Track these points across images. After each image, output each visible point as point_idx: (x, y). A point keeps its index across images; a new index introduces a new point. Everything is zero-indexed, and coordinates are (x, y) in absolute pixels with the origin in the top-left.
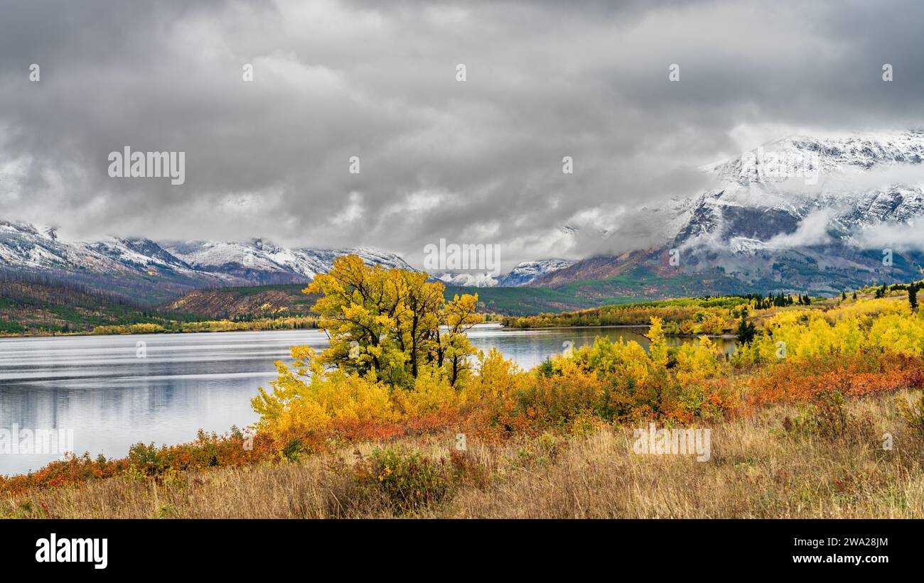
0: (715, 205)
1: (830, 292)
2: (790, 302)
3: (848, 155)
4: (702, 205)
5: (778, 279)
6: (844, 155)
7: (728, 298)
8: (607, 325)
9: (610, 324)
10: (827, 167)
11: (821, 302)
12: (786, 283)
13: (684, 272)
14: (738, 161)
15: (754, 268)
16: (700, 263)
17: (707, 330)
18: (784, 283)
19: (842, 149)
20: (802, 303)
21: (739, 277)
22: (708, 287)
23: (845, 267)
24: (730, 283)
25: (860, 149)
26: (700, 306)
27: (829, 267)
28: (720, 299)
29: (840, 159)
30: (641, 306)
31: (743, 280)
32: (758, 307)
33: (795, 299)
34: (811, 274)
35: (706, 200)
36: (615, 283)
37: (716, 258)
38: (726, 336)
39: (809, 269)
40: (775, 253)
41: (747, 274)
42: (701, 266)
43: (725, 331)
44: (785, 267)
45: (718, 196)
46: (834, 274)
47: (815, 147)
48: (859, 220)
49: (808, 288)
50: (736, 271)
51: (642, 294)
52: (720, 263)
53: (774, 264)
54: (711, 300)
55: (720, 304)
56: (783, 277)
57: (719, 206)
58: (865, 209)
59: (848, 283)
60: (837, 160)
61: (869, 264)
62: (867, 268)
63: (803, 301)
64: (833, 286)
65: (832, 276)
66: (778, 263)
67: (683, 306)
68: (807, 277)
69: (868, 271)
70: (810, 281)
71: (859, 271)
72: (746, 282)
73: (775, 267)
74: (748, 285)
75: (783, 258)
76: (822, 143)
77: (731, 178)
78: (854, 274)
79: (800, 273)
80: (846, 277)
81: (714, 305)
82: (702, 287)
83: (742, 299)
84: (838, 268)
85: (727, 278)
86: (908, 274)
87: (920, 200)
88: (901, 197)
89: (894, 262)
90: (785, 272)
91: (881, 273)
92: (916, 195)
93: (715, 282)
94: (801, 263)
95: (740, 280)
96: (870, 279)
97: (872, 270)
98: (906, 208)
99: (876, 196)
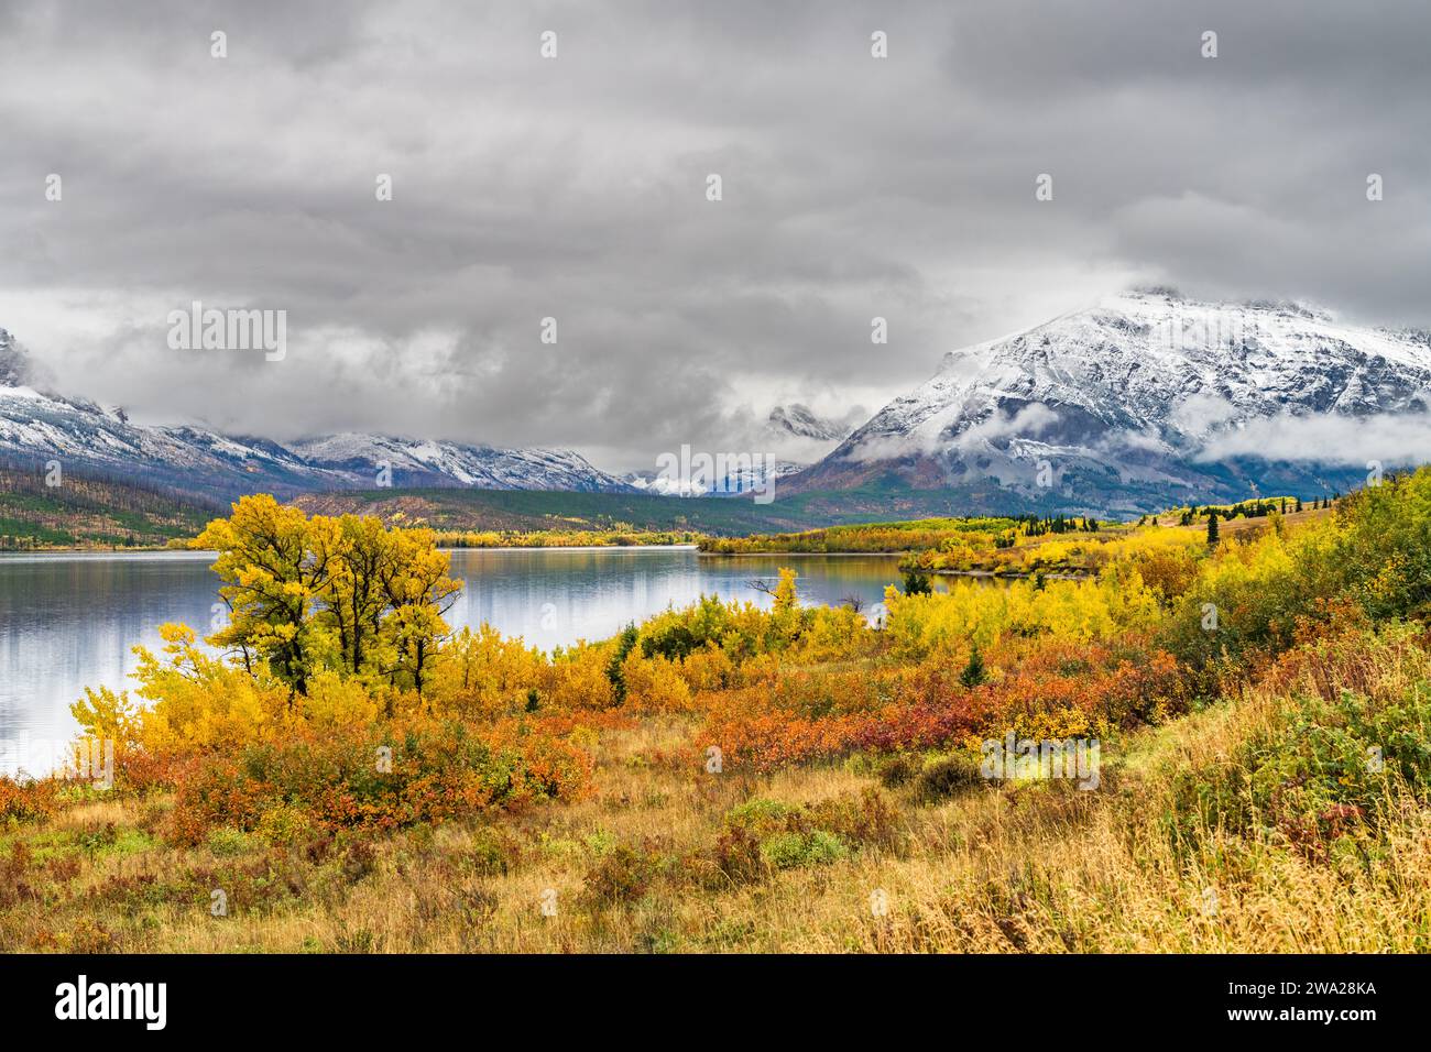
0: (989, 396)
1: (1134, 513)
2: (1073, 526)
4: (972, 396)
5: (1068, 493)
7: (994, 520)
8: (835, 552)
9: (839, 550)
10: (1136, 350)
11: (1114, 527)
13: (948, 482)
14: (1021, 339)
16: (969, 470)
17: (952, 564)
18: (1076, 499)
20: (1087, 529)
21: (1018, 490)
22: (979, 504)
23: (1156, 481)
24: (1005, 498)
26: (956, 529)
27: (1135, 479)
28: (983, 522)
30: (881, 528)
31: (1022, 494)
32: (1030, 533)
33: (1079, 523)
34: (1112, 489)
35: (978, 390)
36: (856, 494)
37: (988, 465)
38: (975, 573)
39: (1110, 482)
40: (1064, 461)
41: (1029, 487)
42: (970, 475)
43: (974, 567)
44: (1078, 479)
45: (993, 385)
46: (1141, 489)
47: (1121, 324)
49: (1108, 507)
50: (1015, 482)
51: (892, 509)
52: (994, 471)
53: (1065, 475)
54: (972, 522)
55: (984, 527)
56: (1073, 491)
57: (995, 398)
59: (1159, 501)
60: (1150, 341)
61: (1186, 478)
62: (1183, 483)
63: (1088, 526)
64: (1139, 506)
65: (1137, 491)
66: (1069, 473)
67: (935, 529)
68: (1106, 493)
69: (1184, 487)
70: (1110, 498)
71: (1173, 486)
72: (1026, 498)
73: (1066, 478)
74: (1027, 502)
75: (1077, 469)
76: (1131, 319)
77: (1011, 361)
78: (1166, 490)
79: (1097, 487)
80: (1157, 493)
81: (975, 528)
82: (970, 503)
83: (1012, 521)
84: (1146, 481)
85: (1003, 491)
86: (1235, 491)
87: (1254, 395)
88: (1230, 391)
89: (1218, 475)
90: (1078, 485)
91: (1200, 488)
92: (1249, 389)
93: (988, 496)
94: (1099, 474)
95: (1019, 495)
96: (1187, 496)
97: (1190, 485)
98: (1236, 406)
99: (1198, 389)
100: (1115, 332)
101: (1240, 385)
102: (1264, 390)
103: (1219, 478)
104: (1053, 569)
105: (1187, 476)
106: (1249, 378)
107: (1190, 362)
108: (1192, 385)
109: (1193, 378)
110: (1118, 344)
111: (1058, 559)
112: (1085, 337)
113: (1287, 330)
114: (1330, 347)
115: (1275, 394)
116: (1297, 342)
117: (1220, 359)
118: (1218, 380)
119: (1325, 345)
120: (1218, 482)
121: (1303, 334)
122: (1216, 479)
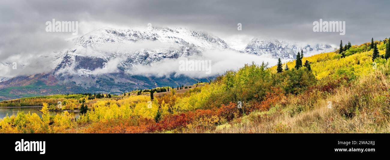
0: (72, 55)
1: (119, 93)
2: (103, 96)
3: (128, 36)
4: (67, 55)
5: (98, 87)
6: (126, 36)
7: (77, 95)
8: (24, 106)
9: (25, 106)
10: (119, 41)
11: (116, 97)
12: (101, 89)
13: (58, 83)
14: (83, 37)
15: (88, 82)
16: (66, 79)
17: (68, 109)
18: (100, 89)
19: (125, 34)
20: (107, 97)
22: (69, 90)
23: (126, 82)
24: (78, 88)
25: (133, 34)
26: (65, 98)
27: (119, 82)
28: (73, 95)
29: (125, 38)
30: (39, 98)
31: (83, 87)
32: (89, 99)
33: (105, 96)
34: (112, 85)
35: (69, 53)
36: (28, 88)
37: (72, 78)
38: (76, 111)
39: (111, 83)
40: (97, 76)
41: (85, 85)
42: (66, 81)
43: (75, 109)
44: (101, 82)
45: (74, 51)
46: (121, 85)
47: (115, 33)
48: (132, 63)
49: (110, 91)
50: (81, 83)
51: (40, 93)
52: (74, 80)
53: (97, 81)
54: (69, 96)
55: (74, 97)
56: (100, 86)
57: (74, 56)
58: (134, 59)
59: (127, 89)
60: (124, 38)
61: (135, 81)
62: (134, 83)
63: (108, 96)
64: (120, 90)
65: (120, 86)
66: (98, 80)
67: (58, 98)
68: (110, 86)
69: (135, 84)
70: (111, 88)
71: (131, 84)
72: (84, 88)
73: (97, 82)
74: (86, 89)
75: (101, 78)
76: (118, 31)
77: (79, 44)
78: (129, 85)
79: (107, 85)
80: (126, 86)
81: (71, 98)
82: (66, 90)
83: (83, 95)
84: (123, 82)
85: (77, 86)
86: (150, 85)
87: (156, 55)
88: (148, 54)
89: (145, 80)
90: (101, 84)
91: (140, 85)
92: (154, 54)
93: (72, 88)
94: (108, 80)
95: (82, 87)
96: (135, 87)
97: (136, 84)
98: (150, 59)
99: (139, 54)
100: (113, 35)
101: (151, 52)
102: (159, 54)
103: (145, 81)
106: (154, 50)
110: (113, 39)
112: (103, 36)
113: (165, 35)
114: (178, 41)
115: (162, 55)
116: (169, 39)
119: (177, 40)
120: (145, 83)
121: (170, 37)
122: (144, 82)
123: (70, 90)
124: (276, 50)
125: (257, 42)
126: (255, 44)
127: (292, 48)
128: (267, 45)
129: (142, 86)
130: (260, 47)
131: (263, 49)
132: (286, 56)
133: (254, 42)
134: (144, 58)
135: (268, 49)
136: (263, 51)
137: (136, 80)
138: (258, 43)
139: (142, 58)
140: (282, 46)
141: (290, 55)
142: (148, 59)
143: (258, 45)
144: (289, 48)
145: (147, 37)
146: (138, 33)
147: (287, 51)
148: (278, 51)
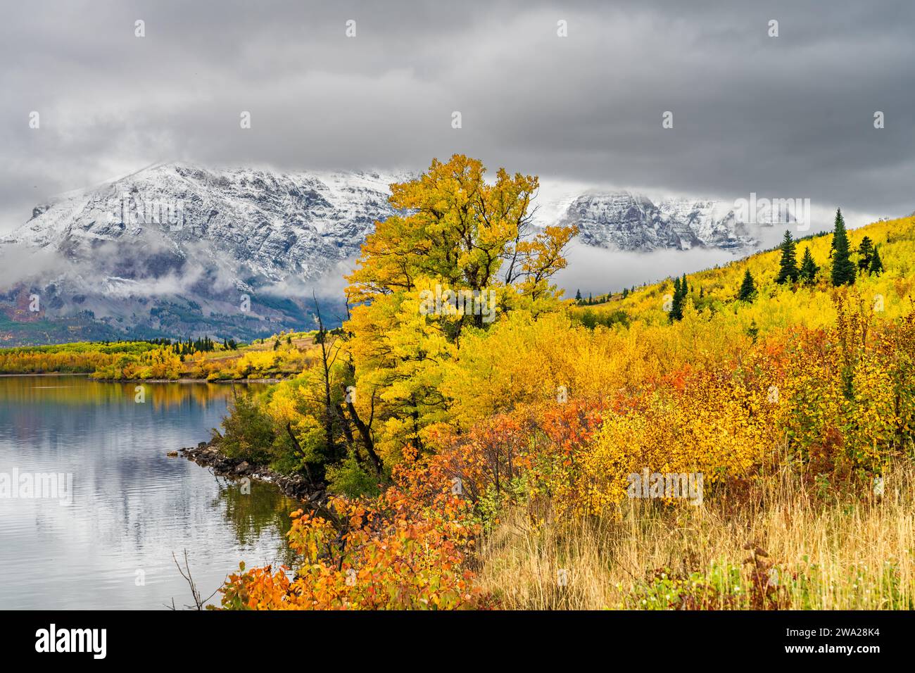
0: (83, 238)
3: (238, 186)
4: (68, 239)
5: (156, 325)
6: (233, 186)
7: (133, 343)
10: (214, 199)
12: (165, 331)
14: (113, 187)
15: (128, 313)
16: (66, 305)
18: (163, 330)
19: (231, 180)
20: (227, 349)
21: (111, 323)
22: (75, 335)
23: (233, 314)
24: (100, 330)
25: (251, 180)
27: (215, 313)
29: (229, 191)
31: (116, 327)
34: (195, 321)
35: (73, 232)
37: (83, 301)
39: (193, 316)
40: (153, 297)
41: (121, 320)
42: (65, 310)
44: (165, 313)
45: (87, 228)
46: (220, 322)
48: (249, 261)
50: (108, 316)
52: (89, 307)
56: (162, 324)
57: (89, 240)
58: (255, 249)
59: (236, 332)
60: (226, 191)
61: (259, 312)
62: (257, 316)
65: (217, 324)
66: (156, 307)
68: (190, 325)
69: (258, 319)
70: (193, 329)
71: (249, 318)
73: (153, 312)
74: (122, 333)
75: (163, 303)
76: (210, 172)
77: (103, 207)
78: (242, 322)
79: (182, 320)
80: (234, 325)
82: (68, 335)
84: (224, 315)
85: (97, 324)
86: (300, 323)
87: (315, 240)
88: (295, 237)
89: (288, 309)
90: (165, 318)
91: (271, 320)
92: (311, 235)
93: (83, 329)
94: (183, 308)
95: (113, 328)
96: (260, 327)
97: (262, 318)
98: (301, 249)
99: (269, 234)
100: (195, 182)
101: (303, 231)
102: (323, 236)
103: (287, 312)
104: (264, 375)
105: (260, 310)
106: (310, 224)
107: (261, 211)
108: (263, 230)
109: (264, 224)
110: (198, 193)
111: (269, 366)
112: (170, 186)
113: (342, 184)
114: (378, 200)
115: (332, 239)
116: (351, 195)
117: (286, 208)
118: (285, 226)
119: (373, 198)
120: (286, 315)
121: (355, 188)
122: (283, 312)
123: (79, 336)
124: (645, 226)
125: (591, 206)
126: (588, 210)
127: (686, 223)
128: (620, 212)
129: (279, 323)
130: (599, 218)
131: (609, 223)
132: (672, 244)
133: (585, 205)
134: (282, 247)
135: (623, 223)
136: (608, 229)
137: (262, 307)
138: (595, 207)
139: (277, 248)
140: (660, 216)
141: (683, 242)
142: (294, 250)
143: (596, 212)
144: (680, 223)
145: (291, 187)
146: (265, 177)
147: (675, 230)
148: (651, 229)
